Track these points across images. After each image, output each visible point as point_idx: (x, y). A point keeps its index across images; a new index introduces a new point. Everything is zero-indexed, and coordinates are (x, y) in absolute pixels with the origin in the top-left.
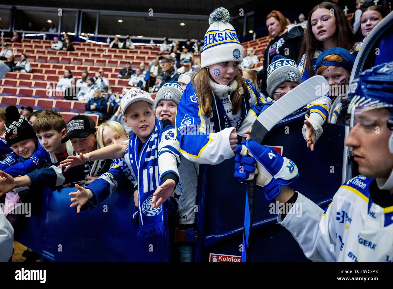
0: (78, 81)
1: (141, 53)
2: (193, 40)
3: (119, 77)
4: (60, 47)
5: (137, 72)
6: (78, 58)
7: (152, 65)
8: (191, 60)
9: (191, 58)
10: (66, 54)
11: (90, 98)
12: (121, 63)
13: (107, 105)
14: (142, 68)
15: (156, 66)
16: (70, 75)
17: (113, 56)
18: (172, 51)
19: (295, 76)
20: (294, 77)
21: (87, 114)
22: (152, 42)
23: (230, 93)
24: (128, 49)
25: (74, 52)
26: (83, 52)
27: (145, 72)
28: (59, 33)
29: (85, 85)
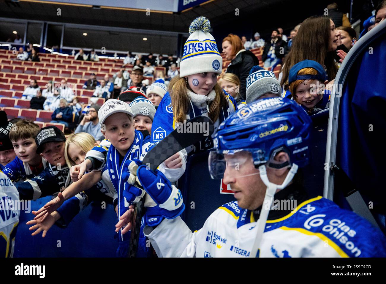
0: (44, 91)
1: (106, 65)
2: (154, 55)
3: (84, 88)
4: (25, 58)
5: (101, 84)
6: (44, 68)
7: (116, 77)
8: (153, 73)
9: (153, 71)
10: (31, 64)
11: (55, 108)
12: (86, 74)
13: (72, 115)
14: (107, 80)
15: (120, 78)
16: (35, 84)
17: (78, 68)
18: (135, 64)
19: (277, 89)
20: (275, 89)
21: (53, 123)
22: (116, 55)
23: (209, 103)
24: (93, 61)
25: (39, 63)
26: (48, 63)
27: (109, 84)
28: (24, 44)
29: (50, 95)
